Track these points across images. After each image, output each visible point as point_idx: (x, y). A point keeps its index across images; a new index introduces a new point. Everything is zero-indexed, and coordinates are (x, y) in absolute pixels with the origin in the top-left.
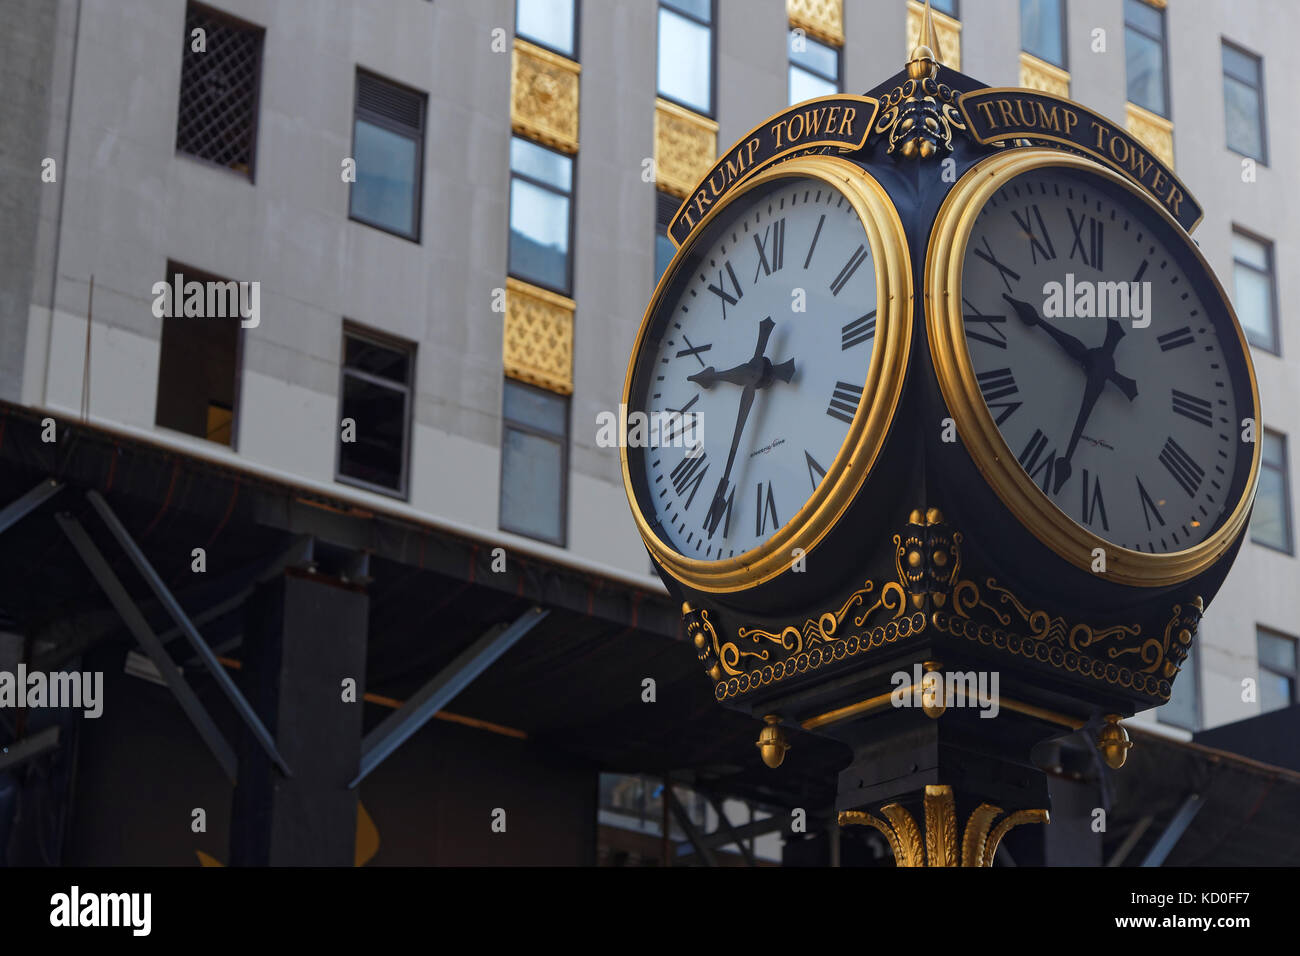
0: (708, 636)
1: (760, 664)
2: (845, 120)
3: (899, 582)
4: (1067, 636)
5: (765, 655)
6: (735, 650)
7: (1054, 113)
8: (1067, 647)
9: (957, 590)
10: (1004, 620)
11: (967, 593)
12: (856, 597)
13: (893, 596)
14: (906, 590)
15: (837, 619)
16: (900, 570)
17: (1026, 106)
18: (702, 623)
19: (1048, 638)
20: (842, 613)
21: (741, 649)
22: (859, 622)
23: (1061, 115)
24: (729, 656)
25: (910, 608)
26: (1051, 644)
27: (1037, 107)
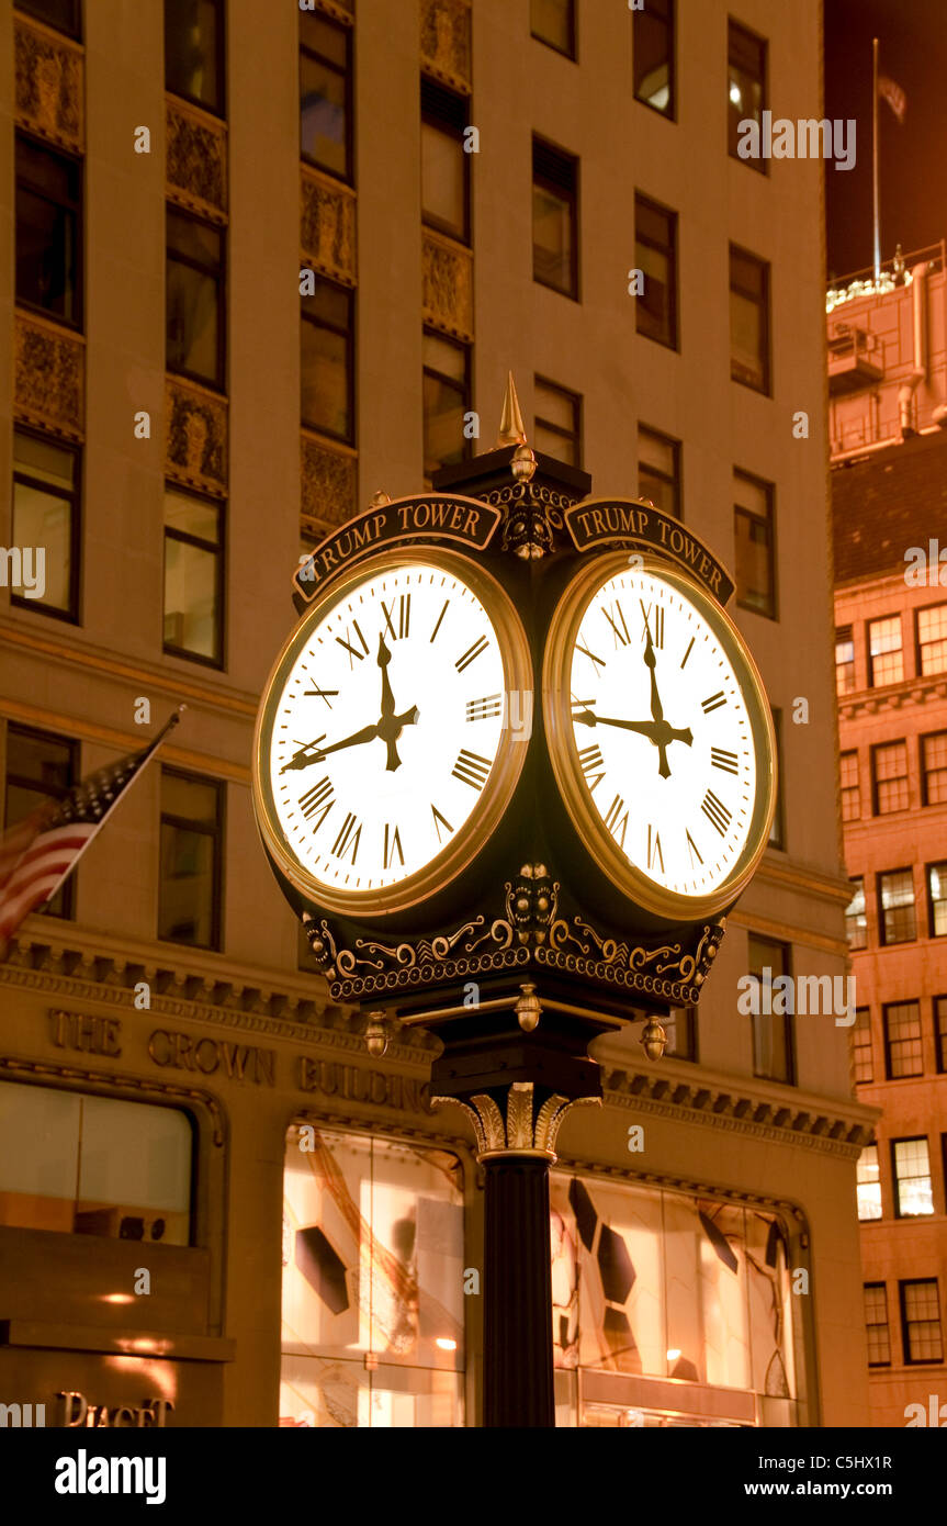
0: (326, 942)
1: (374, 972)
2: (469, 521)
3: (507, 920)
4: (628, 959)
5: (380, 965)
6: (351, 956)
7: (631, 516)
8: (628, 968)
9: (553, 929)
10: (586, 949)
11: (560, 930)
12: (469, 926)
13: (502, 931)
14: (513, 927)
15: (449, 943)
16: (509, 911)
17: (611, 513)
18: (321, 930)
19: (614, 961)
20: (453, 940)
21: (357, 957)
22: (469, 948)
23: (636, 516)
24: (346, 961)
25: (516, 943)
26: (616, 966)
27: (619, 512)
